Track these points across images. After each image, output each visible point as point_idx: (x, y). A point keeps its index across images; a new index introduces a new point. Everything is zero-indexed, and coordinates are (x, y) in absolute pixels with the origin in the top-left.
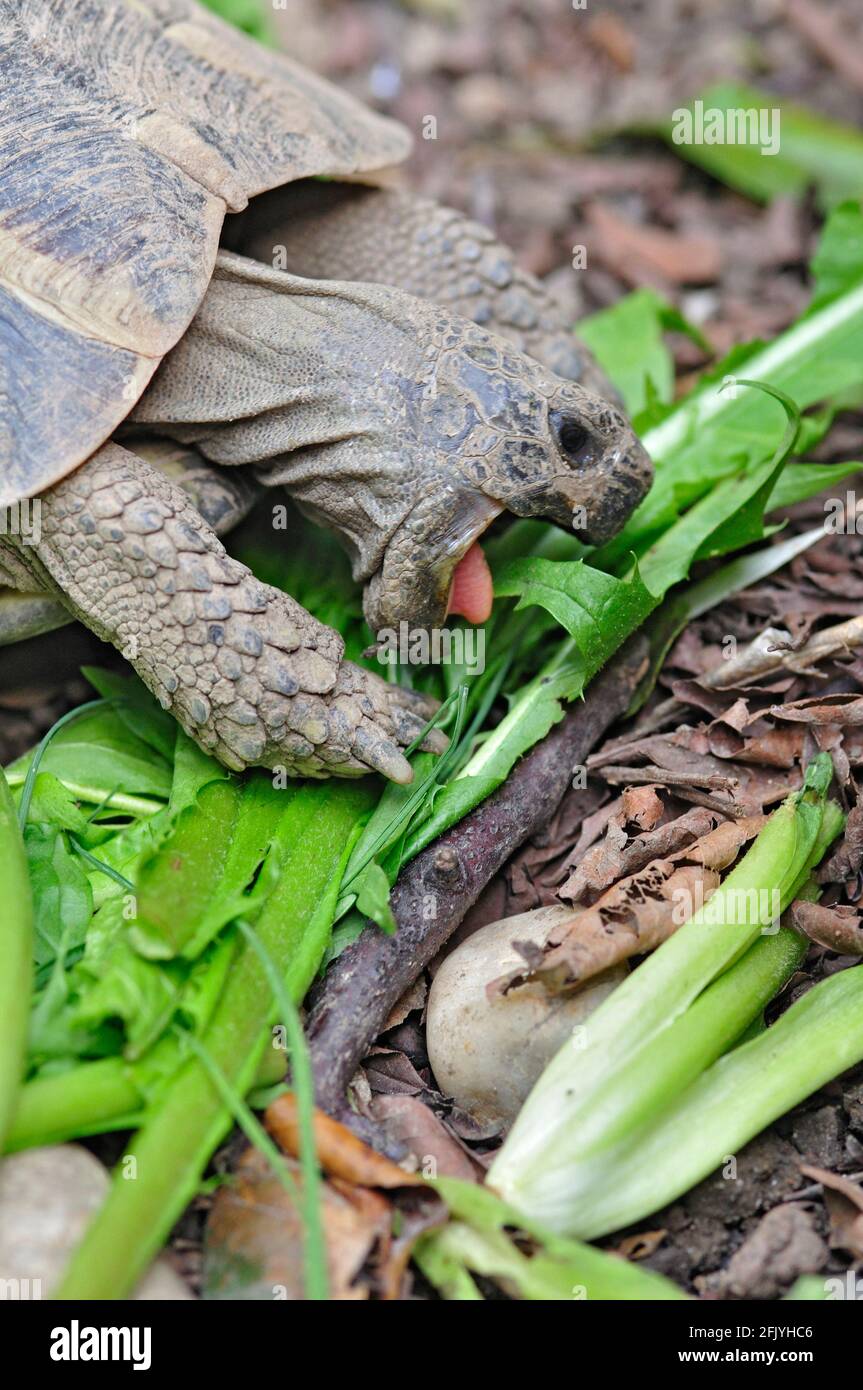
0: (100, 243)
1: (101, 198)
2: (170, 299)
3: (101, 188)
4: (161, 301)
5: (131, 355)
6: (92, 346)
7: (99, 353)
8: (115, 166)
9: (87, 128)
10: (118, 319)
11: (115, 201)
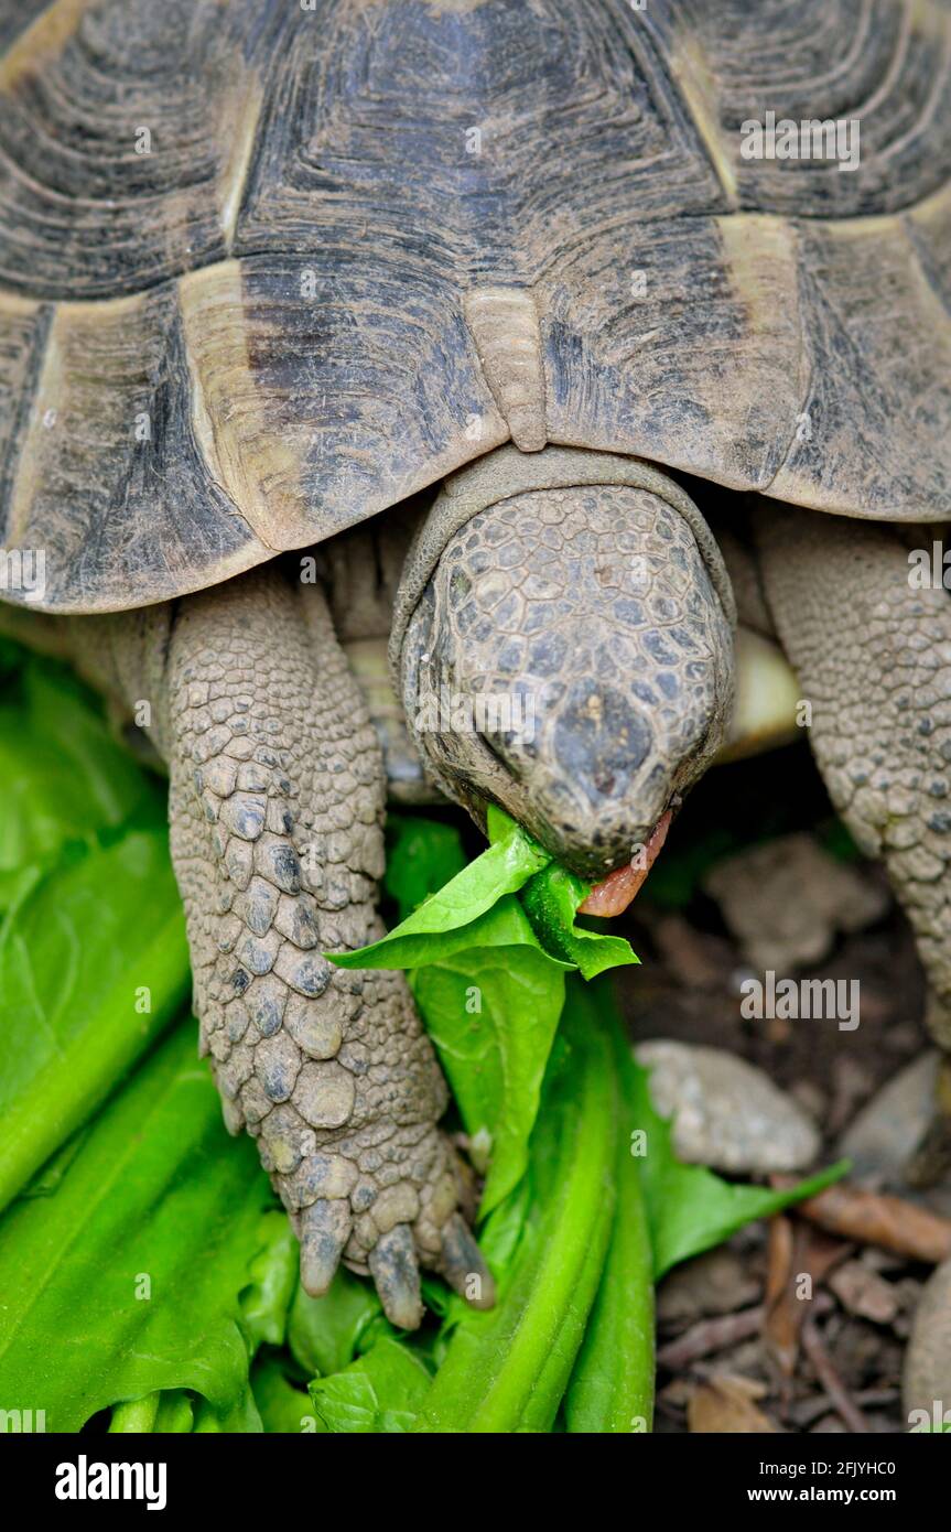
0: (312, 390)
1: (360, 344)
2: (325, 495)
3: (371, 334)
4: (315, 492)
5: (248, 530)
6: (213, 493)
7: (216, 507)
8: (410, 319)
9: (428, 261)
10: (261, 483)
11: (374, 356)
